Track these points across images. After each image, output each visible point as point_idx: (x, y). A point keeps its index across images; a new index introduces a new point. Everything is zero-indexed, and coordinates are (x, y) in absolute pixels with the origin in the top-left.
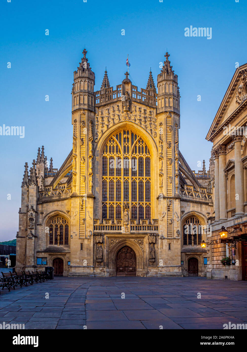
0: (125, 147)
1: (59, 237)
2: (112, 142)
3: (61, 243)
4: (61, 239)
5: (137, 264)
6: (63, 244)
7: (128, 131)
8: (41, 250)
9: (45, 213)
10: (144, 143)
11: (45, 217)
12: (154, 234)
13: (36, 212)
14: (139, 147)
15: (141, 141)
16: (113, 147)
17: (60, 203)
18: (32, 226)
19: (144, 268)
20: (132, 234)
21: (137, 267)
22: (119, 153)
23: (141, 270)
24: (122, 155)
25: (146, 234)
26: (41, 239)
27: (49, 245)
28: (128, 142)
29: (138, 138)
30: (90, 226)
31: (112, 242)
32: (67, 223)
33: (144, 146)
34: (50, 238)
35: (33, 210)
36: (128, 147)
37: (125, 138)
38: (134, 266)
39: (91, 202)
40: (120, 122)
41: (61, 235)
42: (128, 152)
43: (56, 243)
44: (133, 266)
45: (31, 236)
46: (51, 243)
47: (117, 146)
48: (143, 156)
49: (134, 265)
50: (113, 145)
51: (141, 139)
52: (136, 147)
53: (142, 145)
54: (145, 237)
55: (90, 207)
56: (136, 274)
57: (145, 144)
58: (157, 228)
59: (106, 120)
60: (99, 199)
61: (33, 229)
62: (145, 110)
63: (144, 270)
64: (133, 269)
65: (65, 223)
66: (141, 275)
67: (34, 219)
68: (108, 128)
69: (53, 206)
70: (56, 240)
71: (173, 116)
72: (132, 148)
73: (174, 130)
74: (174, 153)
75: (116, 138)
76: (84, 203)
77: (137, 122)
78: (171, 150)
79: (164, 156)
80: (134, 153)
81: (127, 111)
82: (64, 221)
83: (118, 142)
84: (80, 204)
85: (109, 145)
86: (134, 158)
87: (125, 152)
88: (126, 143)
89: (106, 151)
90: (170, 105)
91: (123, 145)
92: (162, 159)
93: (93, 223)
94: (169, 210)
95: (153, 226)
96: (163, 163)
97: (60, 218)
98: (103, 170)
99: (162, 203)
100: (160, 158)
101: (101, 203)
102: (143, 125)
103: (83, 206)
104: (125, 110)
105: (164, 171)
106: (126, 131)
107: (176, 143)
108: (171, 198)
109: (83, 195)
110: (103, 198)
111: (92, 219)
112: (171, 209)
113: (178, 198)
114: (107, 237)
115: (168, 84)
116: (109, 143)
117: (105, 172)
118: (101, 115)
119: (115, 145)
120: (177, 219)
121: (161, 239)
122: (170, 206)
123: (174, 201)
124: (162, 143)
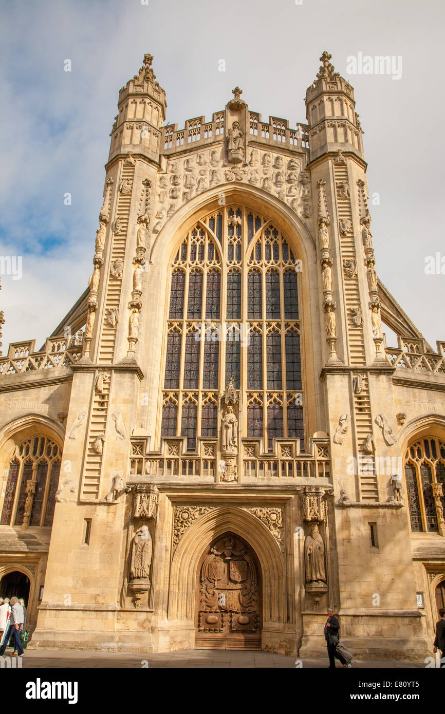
0: (231, 246)
2: (199, 236)
3: (34, 521)
5: (265, 599)
7: (239, 209)
10: (279, 237)
14: (268, 246)
15: (271, 233)
16: (202, 246)
19: (288, 618)
20: (248, 488)
21: (266, 613)
22: (215, 261)
23: (277, 625)
24: (225, 266)
28: (240, 233)
29: (263, 225)
30: (117, 460)
31: (185, 516)
33: (280, 243)
36: (240, 246)
37: (232, 227)
38: (255, 608)
39: (130, 384)
40: (219, 184)
42: (240, 258)
44: (252, 609)
46: (5, 519)
47: (212, 244)
48: (279, 266)
49: (253, 603)
50: (202, 242)
51: (271, 227)
52: (259, 245)
53: (276, 242)
55: (124, 400)
56: (260, 640)
57: (283, 238)
58: (327, 469)
59: (181, 181)
60: (155, 381)
63: (289, 628)
64: (250, 619)
66: (277, 646)
68: (187, 201)
71: (351, 163)
72: (248, 249)
73: (356, 193)
74: (360, 249)
75: (210, 227)
76: (107, 386)
77: (259, 185)
78: (350, 240)
79: (334, 255)
80: (255, 260)
81: (235, 161)
82: (52, 446)
83: (214, 235)
84: (96, 388)
85: (190, 243)
86: (255, 273)
87: (231, 257)
88: (235, 236)
89: (184, 258)
90: (341, 139)
91: (226, 242)
92: (329, 263)
93: (128, 450)
94: (360, 409)
95: (313, 462)
96: (335, 274)
97: (43, 440)
98: (171, 304)
99: (338, 387)
100: (324, 262)
101: (161, 394)
102: (274, 191)
103: (103, 397)
104: (230, 158)
105: (336, 294)
106: (235, 210)
107: (365, 222)
108: (364, 371)
109: (108, 363)
110: (166, 380)
111: (128, 438)
112: (366, 406)
113: (385, 370)
114: (170, 497)
115: (331, 101)
116: (191, 237)
117: (176, 310)
118: (172, 172)
119: (207, 242)
120: (387, 437)
121: (343, 507)
122: (364, 394)
123: (372, 378)
124: (327, 225)
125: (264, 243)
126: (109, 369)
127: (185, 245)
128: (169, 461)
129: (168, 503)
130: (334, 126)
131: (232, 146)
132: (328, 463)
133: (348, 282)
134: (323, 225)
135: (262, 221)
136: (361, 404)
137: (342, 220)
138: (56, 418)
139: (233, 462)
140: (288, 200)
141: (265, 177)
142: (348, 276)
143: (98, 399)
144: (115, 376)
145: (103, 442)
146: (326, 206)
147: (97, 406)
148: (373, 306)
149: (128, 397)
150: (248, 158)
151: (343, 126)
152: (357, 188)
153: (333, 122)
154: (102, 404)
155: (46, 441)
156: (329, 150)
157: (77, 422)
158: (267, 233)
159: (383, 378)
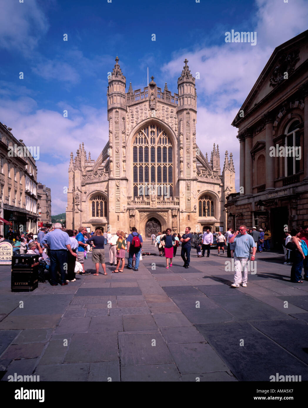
0: (151, 139)
1: (99, 211)
2: (141, 135)
3: (102, 216)
4: (102, 212)
6: (103, 216)
7: (154, 126)
8: (86, 221)
9: (88, 192)
10: (167, 136)
11: (88, 196)
12: (176, 208)
13: (81, 192)
14: (163, 139)
16: (142, 139)
17: (99, 184)
18: (78, 203)
20: (158, 208)
22: (146, 144)
24: (150, 145)
25: (169, 208)
26: (85, 213)
27: (91, 218)
28: (154, 134)
29: (162, 132)
30: (124, 202)
31: (142, 214)
32: (106, 199)
33: (167, 138)
34: (92, 212)
35: (79, 190)
36: (154, 139)
37: (151, 132)
39: (125, 183)
40: (147, 118)
41: (101, 210)
42: (154, 143)
43: (98, 216)
45: (78, 210)
46: (93, 215)
47: (145, 138)
50: (142, 137)
51: (164, 132)
52: (160, 138)
54: (168, 211)
58: (178, 204)
59: (135, 116)
60: (131, 181)
61: (79, 205)
62: (167, 108)
65: (104, 200)
67: (80, 197)
68: (137, 124)
69: (94, 186)
70: (97, 213)
71: (191, 112)
72: (157, 139)
73: (192, 124)
74: (192, 143)
75: (144, 132)
76: (119, 184)
77: (161, 119)
78: (189, 141)
79: (184, 146)
80: (159, 144)
81: (153, 109)
82: (103, 198)
83: (146, 135)
84: (116, 185)
85: (138, 137)
86: (159, 148)
87: (151, 143)
88: (153, 135)
89: (136, 142)
90: (189, 103)
91: (150, 138)
92: (182, 148)
93: (126, 200)
94: (188, 190)
95: (175, 202)
96: (183, 151)
97: (100, 196)
98: (134, 158)
99: (182, 184)
100: (181, 147)
101: (133, 184)
102: (166, 121)
103: (118, 187)
104: (151, 108)
105: (183, 158)
106: (152, 126)
107: (194, 134)
108: (190, 180)
109: (119, 178)
110: (134, 180)
111: (126, 197)
112: (190, 189)
113: (196, 180)
114: (138, 210)
115: (187, 86)
116: (138, 135)
117: (135, 160)
118: (131, 112)
119: (144, 137)
120: (194, 196)
121: (182, 212)
122: (189, 186)
123: (192, 182)
124: (182, 135)
125: (162, 138)
126: (119, 179)
127: (136, 138)
128: (138, 202)
129: (138, 212)
130: (187, 97)
131: (151, 103)
132: (179, 203)
133: (187, 154)
134: (181, 135)
135: (161, 130)
136: (188, 188)
137: (187, 134)
138: (104, 191)
139: (155, 202)
140: (170, 125)
141: (163, 115)
142: (188, 152)
143: (116, 187)
144: (121, 181)
145: (120, 198)
146: (182, 128)
147: (117, 189)
148: (194, 162)
149: (125, 187)
150: (157, 108)
151: (190, 97)
152: (193, 122)
153: (186, 96)
154: (118, 189)
155: (101, 197)
156: (185, 108)
157: (112, 193)
158: (163, 134)
159: (195, 181)
